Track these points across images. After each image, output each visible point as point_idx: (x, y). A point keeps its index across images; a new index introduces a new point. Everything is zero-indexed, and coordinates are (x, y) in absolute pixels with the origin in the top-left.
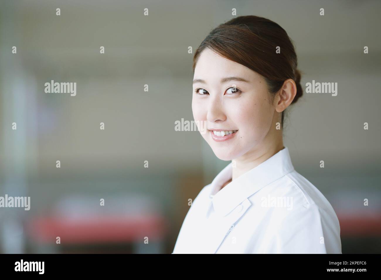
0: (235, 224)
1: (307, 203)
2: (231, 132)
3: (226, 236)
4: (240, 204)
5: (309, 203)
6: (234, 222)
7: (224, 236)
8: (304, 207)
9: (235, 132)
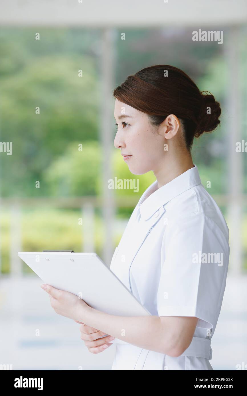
0: (153, 226)
1: (198, 211)
3: (147, 236)
4: (158, 210)
5: (199, 211)
6: (153, 225)
7: (145, 236)
8: (194, 213)
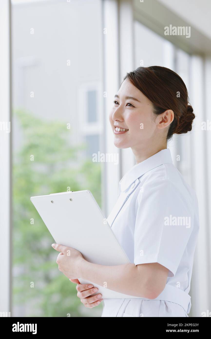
0: (130, 195)
2: (124, 130)
3: (125, 203)
4: (134, 182)
9: (127, 130)
